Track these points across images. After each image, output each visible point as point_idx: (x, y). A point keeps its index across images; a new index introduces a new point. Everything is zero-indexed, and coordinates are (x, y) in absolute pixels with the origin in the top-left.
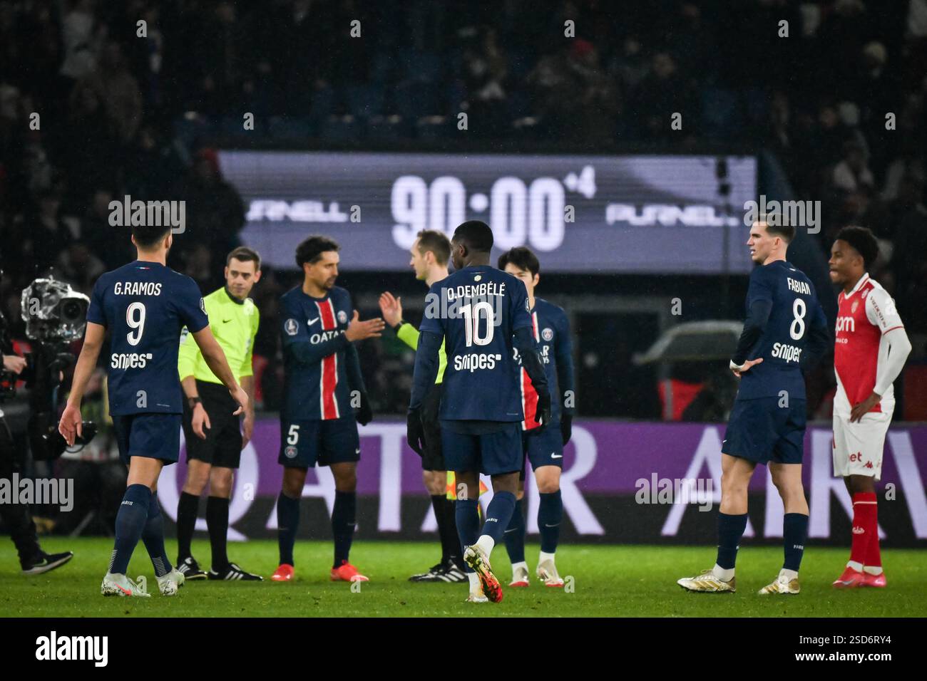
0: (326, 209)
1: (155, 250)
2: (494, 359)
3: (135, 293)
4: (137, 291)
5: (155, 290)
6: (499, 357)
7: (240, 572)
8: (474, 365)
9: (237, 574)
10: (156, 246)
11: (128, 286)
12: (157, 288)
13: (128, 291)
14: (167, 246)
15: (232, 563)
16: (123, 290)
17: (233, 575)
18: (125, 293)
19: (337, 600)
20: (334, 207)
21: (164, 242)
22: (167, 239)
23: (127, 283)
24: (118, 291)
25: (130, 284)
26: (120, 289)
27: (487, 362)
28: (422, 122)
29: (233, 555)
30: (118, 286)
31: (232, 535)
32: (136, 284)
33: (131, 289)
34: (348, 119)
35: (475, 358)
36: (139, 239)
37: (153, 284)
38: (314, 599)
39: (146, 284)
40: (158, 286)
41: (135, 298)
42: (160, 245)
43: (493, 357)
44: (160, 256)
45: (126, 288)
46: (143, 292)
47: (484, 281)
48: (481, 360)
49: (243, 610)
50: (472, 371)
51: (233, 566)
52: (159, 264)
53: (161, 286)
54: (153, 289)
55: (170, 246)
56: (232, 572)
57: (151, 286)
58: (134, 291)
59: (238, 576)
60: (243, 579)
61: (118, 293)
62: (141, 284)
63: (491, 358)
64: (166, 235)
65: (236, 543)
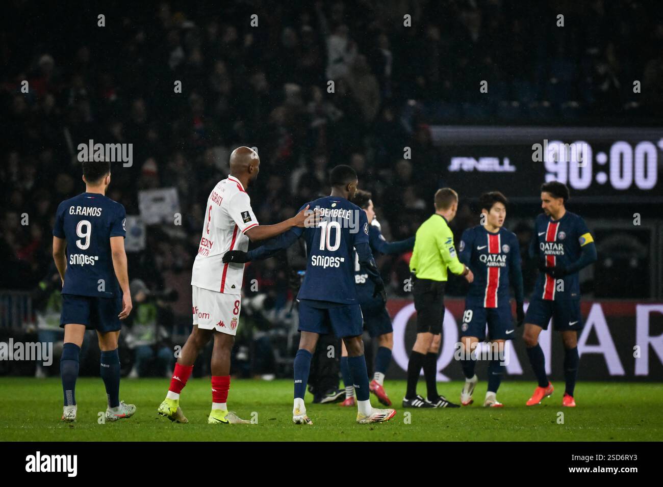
0: (501, 163)
1: (98, 185)
2: (339, 261)
3: (84, 214)
4: (85, 213)
5: (97, 212)
6: (342, 260)
7: (446, 402)
8: (327, 264)
9: (443, 403)
10: (99, 182)
11: (79, 209)
12: (98, 211)
13: (78, 212)
14: (106, 183)
15: (441, 396)
16: (75, 212)
17: (441, 404)
18: (77, 214)
19: (510, 420)
20: (506, 162)
21: (104, 180)
22: (106, 178)
23: (78, 207)
24: (72, 212)
25: (81, 208)
26: (73, 210)
27: (335, 262)
28: (564, 106)
29: (440, 391)
30: (72, 209)
31: (440, 377)
32: (85, 208)
33: (81, 211)
34: (515, 104)
35: (327, 259)
36: (87, 177)
37: (96, 208)
38: (495, 419)
39: (91, 208)
40: (99, 210)
41: (84, 218)
42: (102, 181)
43: (339, 259)
44: (100, 188)
45: (77, 210)
46: (89, 214)
47: (337, 207)
48: (331, 261)
49: (448, 427)
50: (325, 268)
51: (442, 397)
52: (101, 194)
53: (101, 210)
54: (95, 211)
55: (108, 183)
56: (440, 402)
57: (95, 209)
58: (83, 212)
59: (444, 404)
60: (447, 406)
61: (72, 213)
62: (88, 208)
63: (337, 260)
64: (106, 176)
65: (442, 383)
